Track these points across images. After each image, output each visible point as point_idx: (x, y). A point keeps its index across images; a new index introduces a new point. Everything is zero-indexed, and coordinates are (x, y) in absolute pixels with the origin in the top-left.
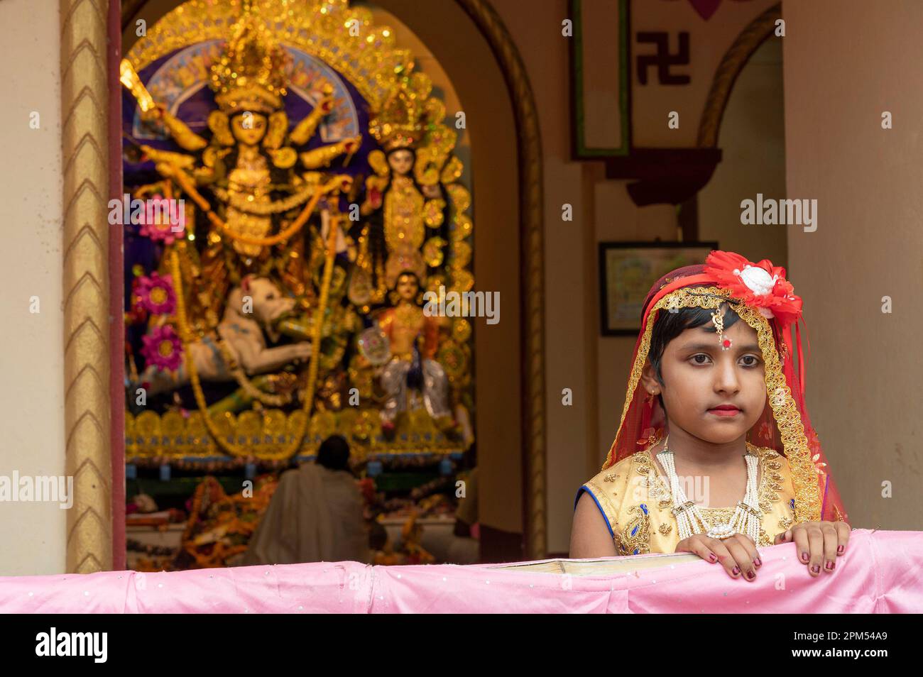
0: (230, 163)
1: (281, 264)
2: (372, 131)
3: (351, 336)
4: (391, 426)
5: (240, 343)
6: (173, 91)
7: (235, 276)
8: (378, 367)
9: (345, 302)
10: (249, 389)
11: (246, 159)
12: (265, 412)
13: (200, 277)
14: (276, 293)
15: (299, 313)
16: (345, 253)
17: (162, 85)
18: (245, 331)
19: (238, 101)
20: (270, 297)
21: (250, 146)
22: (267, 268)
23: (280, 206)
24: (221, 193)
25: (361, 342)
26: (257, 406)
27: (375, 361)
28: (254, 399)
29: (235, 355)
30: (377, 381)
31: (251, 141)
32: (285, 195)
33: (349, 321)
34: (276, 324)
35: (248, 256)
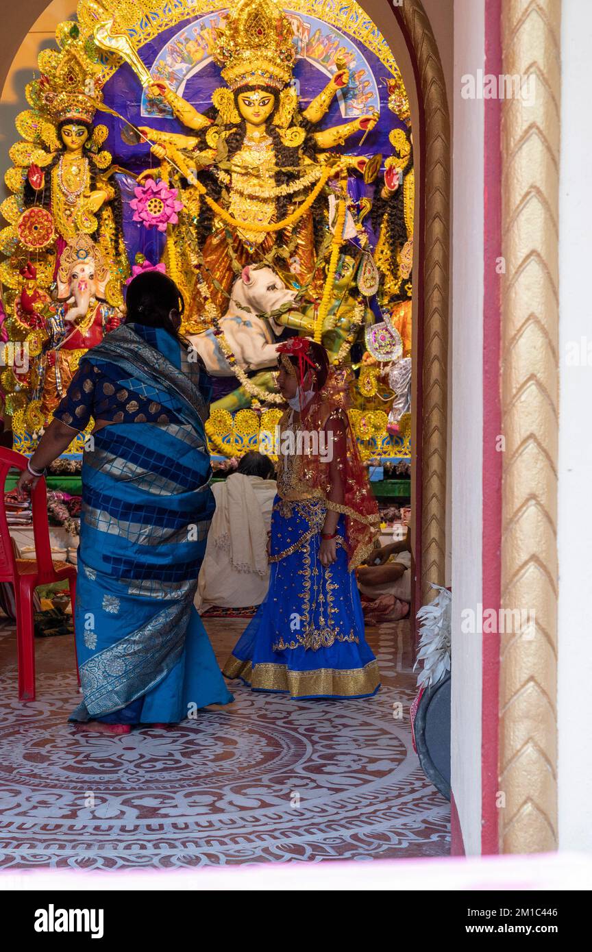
0: (235, 143)
1: (285, 252)
2: (390, 106)
3: (359, 331)
4: (397, 428)
5: (241, 336)
6: (181, 66)
7: (236, 265)
8: (386, 364)
9: (354, 292)
10: (249, 386)
11: (251, 139)
12: (264, 410)
13: (198, 266)
14: (280, 284)
15: (304, 304)
16: (356, 240)
17: (169, 60)
18: (246, 324)
19: (243, 76)
20: (272, 288)
21: (257, 125)
22: (269, 257)
23: (285, 190)
24: (222, 176)
25: (368, 337)
26: (256, 404)
27: (382, 358)
28: (254, 396)
29: (236, 350)
30: (383, 380)
31: (256, 120)
32: (292, 177)
33: (357, 314)
34: (278, 316)
35: (251, 245)
